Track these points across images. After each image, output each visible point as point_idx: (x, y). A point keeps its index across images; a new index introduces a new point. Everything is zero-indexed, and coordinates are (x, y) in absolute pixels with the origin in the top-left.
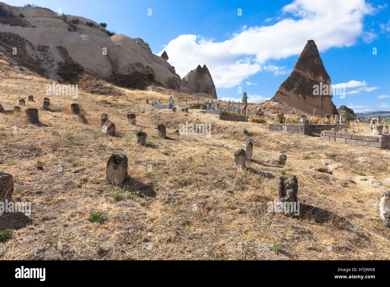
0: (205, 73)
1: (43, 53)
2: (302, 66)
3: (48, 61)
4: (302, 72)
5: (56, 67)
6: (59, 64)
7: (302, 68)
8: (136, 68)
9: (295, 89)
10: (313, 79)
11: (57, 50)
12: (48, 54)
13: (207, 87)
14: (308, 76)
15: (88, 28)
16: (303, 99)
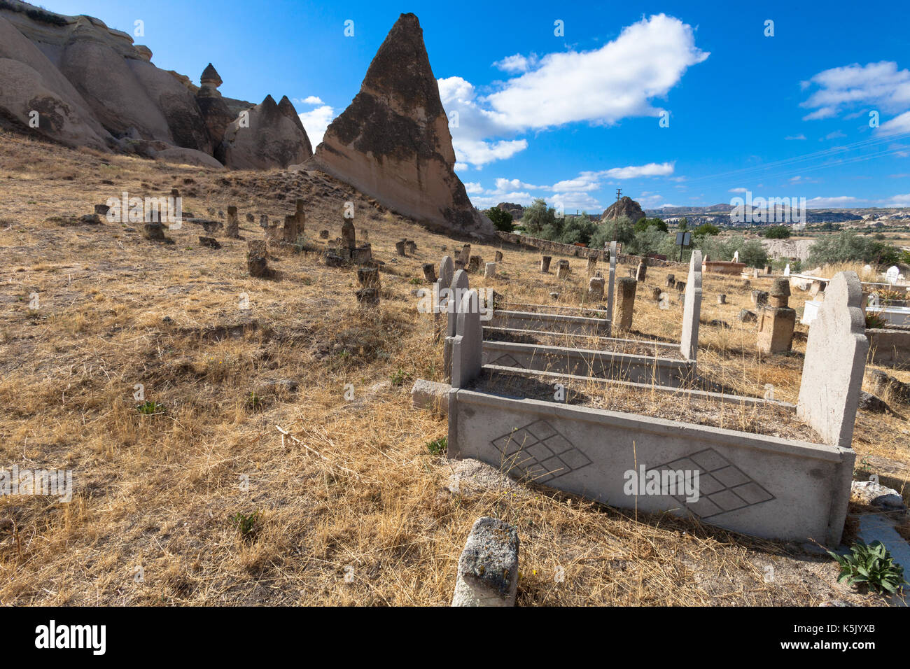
0: (284, 114)
2: (379, 79)
4: (378, 95)
7: (380, 85)
9: (359, 138)
10: (402, 114)
13: (284, 146)
14: (391, 107)
16: (377, 164)
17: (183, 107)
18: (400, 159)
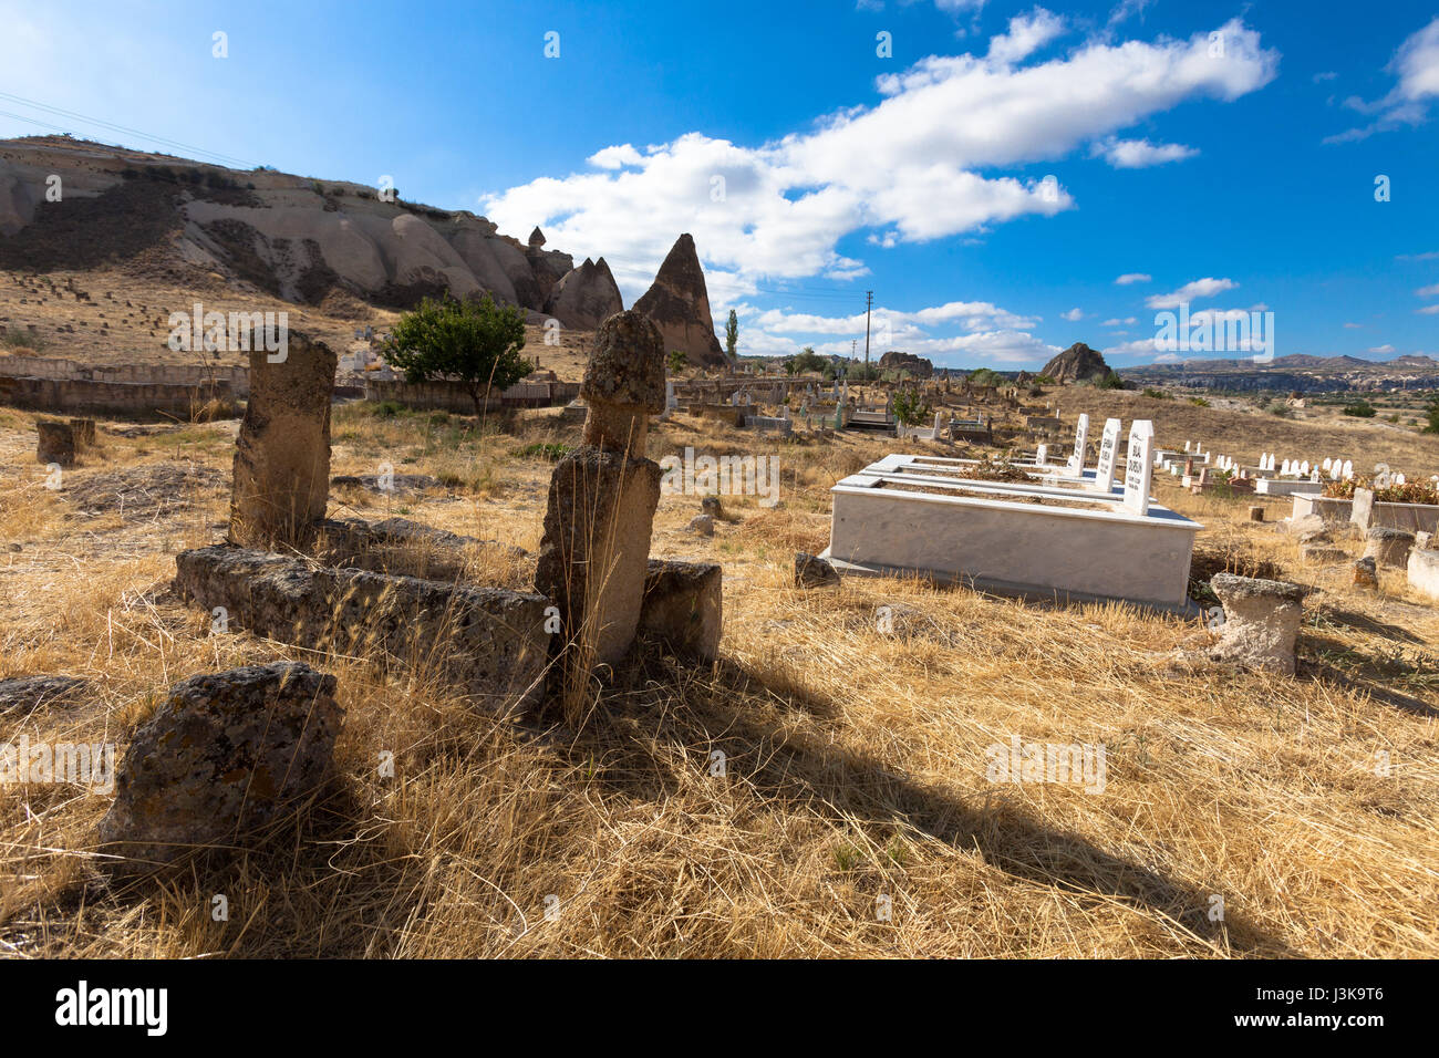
0: (600, 273)
1: (281, 251)
3: (286, 266)
4: (665, 285)
5: (297, 275)
6: (301, 271)
8: (423, 274)
10: (678, 296)
11: (301, 245)
12: (288, 253)
13: (599, 301)
14: (673, 292)
15: (360, 203)
17: (525, 274)
18: (675, 324)
